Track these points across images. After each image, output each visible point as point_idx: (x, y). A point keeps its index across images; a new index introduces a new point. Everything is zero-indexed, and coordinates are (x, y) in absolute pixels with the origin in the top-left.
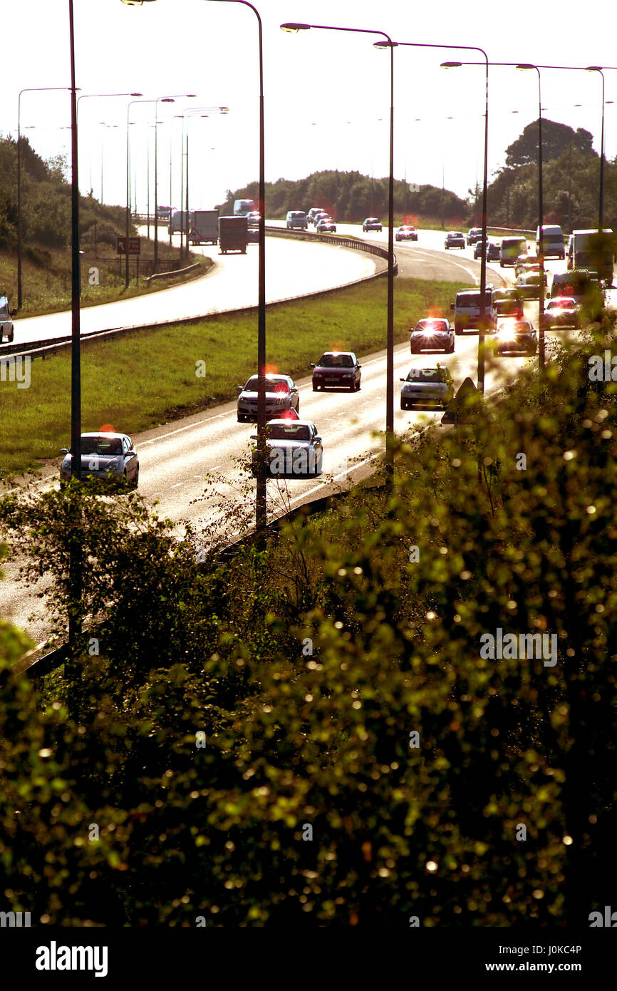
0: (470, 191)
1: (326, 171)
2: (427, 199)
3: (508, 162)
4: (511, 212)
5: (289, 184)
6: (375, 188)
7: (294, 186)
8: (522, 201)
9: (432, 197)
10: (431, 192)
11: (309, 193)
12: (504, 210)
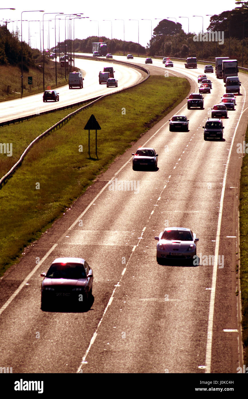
0: (148, 44)
1: (93, 36)
2: (131, 46)
3: (154, 34)
4: (165, 51)
5: (79, 40)
6: (112, 43)
7: (82, 42)
8: (169, 48)
9: (133, 45)
10: (132, 44)
11: (88, 44)
12: (162, 51)
